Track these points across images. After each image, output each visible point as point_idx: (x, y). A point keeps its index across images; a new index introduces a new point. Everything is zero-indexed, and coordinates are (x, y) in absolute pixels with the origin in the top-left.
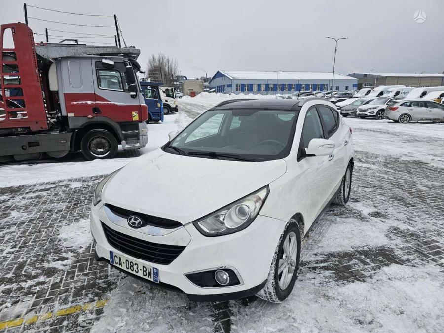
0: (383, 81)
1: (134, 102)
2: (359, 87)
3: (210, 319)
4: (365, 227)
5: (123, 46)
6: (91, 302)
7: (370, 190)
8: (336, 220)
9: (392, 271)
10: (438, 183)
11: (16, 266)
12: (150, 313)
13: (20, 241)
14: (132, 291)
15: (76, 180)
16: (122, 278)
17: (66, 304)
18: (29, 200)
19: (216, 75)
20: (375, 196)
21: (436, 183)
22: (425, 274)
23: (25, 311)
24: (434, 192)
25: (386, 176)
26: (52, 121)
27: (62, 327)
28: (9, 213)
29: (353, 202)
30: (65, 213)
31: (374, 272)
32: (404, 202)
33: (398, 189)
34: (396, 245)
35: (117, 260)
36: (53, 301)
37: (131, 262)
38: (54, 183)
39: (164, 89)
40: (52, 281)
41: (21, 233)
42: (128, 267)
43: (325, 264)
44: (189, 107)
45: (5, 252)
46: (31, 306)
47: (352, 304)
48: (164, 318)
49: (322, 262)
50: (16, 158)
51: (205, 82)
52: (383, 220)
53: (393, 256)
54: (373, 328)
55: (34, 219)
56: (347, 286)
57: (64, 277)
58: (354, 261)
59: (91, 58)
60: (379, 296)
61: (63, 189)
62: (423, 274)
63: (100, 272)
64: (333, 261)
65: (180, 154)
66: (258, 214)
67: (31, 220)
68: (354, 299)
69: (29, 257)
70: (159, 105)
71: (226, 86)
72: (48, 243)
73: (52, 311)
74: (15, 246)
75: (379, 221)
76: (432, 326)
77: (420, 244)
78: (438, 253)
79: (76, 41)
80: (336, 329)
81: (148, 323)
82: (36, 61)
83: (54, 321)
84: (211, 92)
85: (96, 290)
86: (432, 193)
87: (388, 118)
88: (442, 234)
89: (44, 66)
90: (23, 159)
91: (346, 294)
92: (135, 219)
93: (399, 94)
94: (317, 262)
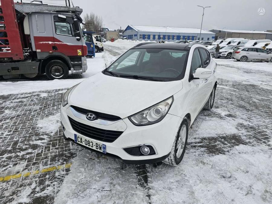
0: (231, 35)
1: (79, 44)
2: (216, 38)
3: (135, 175)
4: (223, 122)
5: (71, 6)
6: (62, 164)
7: (225, 101)
8: (206, 118)
9: (241, 149)
10: (265, 98)
11: (12, 143)
12: (98, 171)
13: (13, 128)
14: (87, 158)
15: (43, 92)
16: (79, 151)
17: (46, 165)
18: (15, 104)
19: (127, 28)
20: (228, 105)
21: (264, 98)
22: (259, 150)
23: (22, 169)
24: (263, 103)
25: (234, 93)
26: (26, 54)
27: (46, 179)
28: (4, 111)
29: (215, 108)
30: (39, 112)
31: (230, 149)
32: (245, 108)
33: (241, 101)
34: (242, 134)
35: (79, 140)
36: (39, 164)
37: (88, 141)
38: (30, 93)
39: (95, 36)
40: (36, 152)
41: (13, 124)
42: (86, 144)
43: (201, 144)
44: (110, 48)
45: (4, 135)
46: (25, 166)
47: (218, 167)
48: (107, 174)
49: (199, 143)
50: (4, 77)
51: (120, 32)
52: (234, 119)
53: (240, 140)
54: (232, 181)
55: (20, 115)
56: (215, 157)
57: (44, 150)
58: (218, 142)
59: (51, 13)
60: (234, 162)
61: (36, 97)
62: (258, 150)
63: (66, 147)
64: (205, 142)
65: (114, 76)
66: (167, 113)
67: (18, 116)
68: (220, 164)
69: (20, 138)
70: (92, 46)
71: (133, 35)
72: (31, 130)
73: (38, 170)
74: (10, 131)
75: (231, 119)
76: (265, 179)
77: (256, 133)
78: (267, 138)
79: (41, 2)
80: (210, 181)
81: (98, 177)
82: (15, 15)
83: (41, 175)
84: (124, 39)
85: (64, 158)
86: (262, 103)
87: (233, 58)
88: (269, 127)
89: (21, 17)
90: (8, 78)
91: (215, 161)
92: (91, 115)
93: (240, 43)
94: (196, 143)
